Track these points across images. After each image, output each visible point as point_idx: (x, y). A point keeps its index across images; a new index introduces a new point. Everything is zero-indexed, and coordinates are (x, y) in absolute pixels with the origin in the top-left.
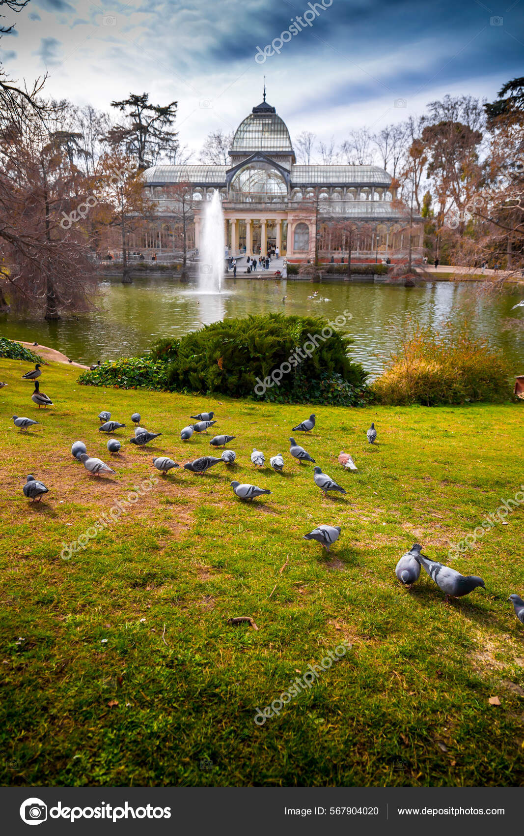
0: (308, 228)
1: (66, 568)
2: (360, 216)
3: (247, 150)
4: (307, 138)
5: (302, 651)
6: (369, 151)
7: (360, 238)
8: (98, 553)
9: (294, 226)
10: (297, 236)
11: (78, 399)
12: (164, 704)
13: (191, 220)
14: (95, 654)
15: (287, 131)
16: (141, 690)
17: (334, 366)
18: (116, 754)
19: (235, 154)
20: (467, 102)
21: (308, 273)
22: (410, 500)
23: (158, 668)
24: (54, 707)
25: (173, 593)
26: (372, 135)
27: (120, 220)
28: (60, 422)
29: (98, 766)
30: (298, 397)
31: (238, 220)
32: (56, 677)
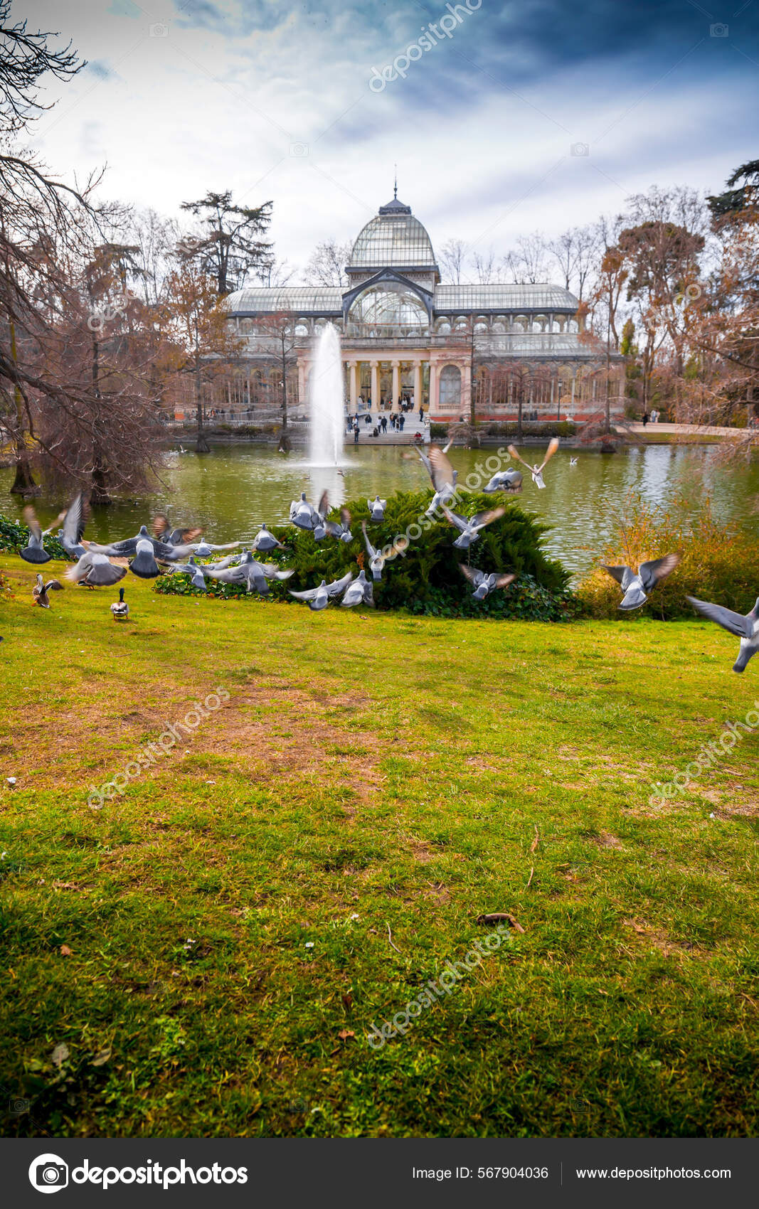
0: (459, 373)
1: (223, 843)
2: (533, 354)
3: (372, 265)
4: (456, 247)
5: (599, 963)
6: (544, 264)
7: (535, 385)
8: (263, 822)
9: (440, 369)
10: (443, 383)
11: (162, 612)
12: (419, 1037)
13: (293, 362)
14: (299, 964)
15: (428, 238)
16: (381, 1016)
17: (523, 563)
18: (370, 1107)
19: (354, 271)
20: (682, 194)
21: (462, 436)
22: (685, 750)
23: (396, 985)
24: (262, 1039)
25: (385, 879)
26: (547, 242)
27: (194, 365)
28: (149, 644)
29: (349, 1124)
30: (473, 609)
31: (359, 362)
32: (253, 995)
